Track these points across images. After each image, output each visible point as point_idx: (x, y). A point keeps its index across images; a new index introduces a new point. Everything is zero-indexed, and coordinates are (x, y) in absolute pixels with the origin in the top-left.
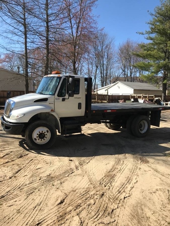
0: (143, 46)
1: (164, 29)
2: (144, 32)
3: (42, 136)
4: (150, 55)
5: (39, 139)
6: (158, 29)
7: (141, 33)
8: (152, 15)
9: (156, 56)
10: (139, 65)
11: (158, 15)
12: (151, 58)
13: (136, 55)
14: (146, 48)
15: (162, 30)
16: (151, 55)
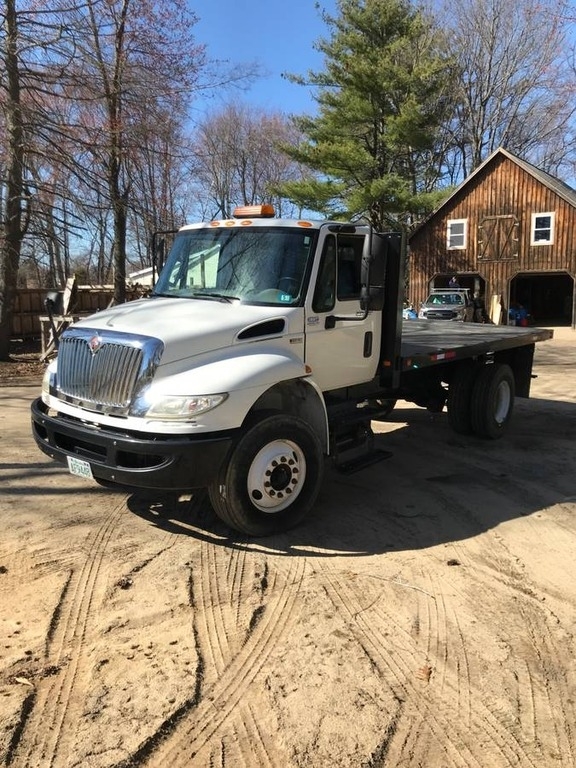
0: (306, 125)
1: (372, 76)
2: (307, 78)
3: (279, 477)
4: (335, 157)
5: (272, 493)
6: (355, 74)
7: (295, 79)
8: (329, 21)
9: (351, 163)
10: (294, 188)
11: (346, 25)
12: (335, 166)
13: (290, 154)
14: (315, 131)
15: (368, 76)
16: (337, 159)
